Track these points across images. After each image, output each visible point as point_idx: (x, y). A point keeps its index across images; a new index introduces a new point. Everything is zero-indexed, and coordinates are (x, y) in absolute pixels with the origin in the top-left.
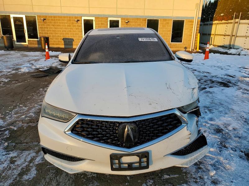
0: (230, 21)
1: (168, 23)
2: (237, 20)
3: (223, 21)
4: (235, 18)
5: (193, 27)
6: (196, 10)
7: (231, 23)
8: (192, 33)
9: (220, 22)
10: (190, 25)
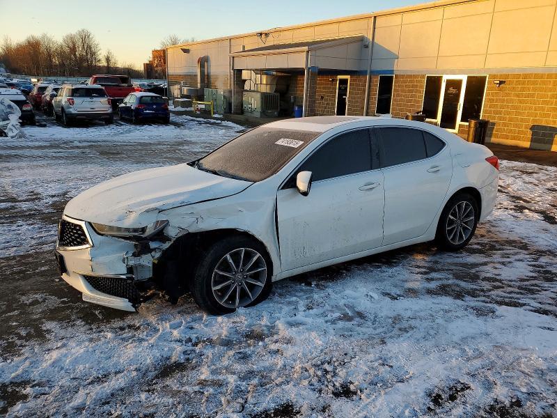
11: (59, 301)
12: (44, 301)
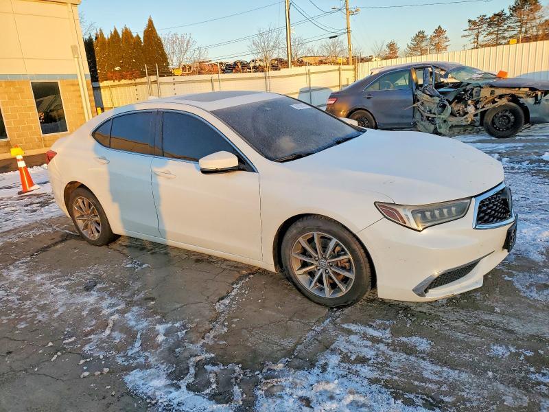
0: (138, 80)
1: (21, 91)
2: (153, 78)
3: (123, 82)
4: (149, 75)
5: (80, 96)
6: (76, 59)
7: (146, 83)
8: (82, 108)
9: (117, 82)
10: (74, 91)
11: (514, 280)
12: (531, 285)
